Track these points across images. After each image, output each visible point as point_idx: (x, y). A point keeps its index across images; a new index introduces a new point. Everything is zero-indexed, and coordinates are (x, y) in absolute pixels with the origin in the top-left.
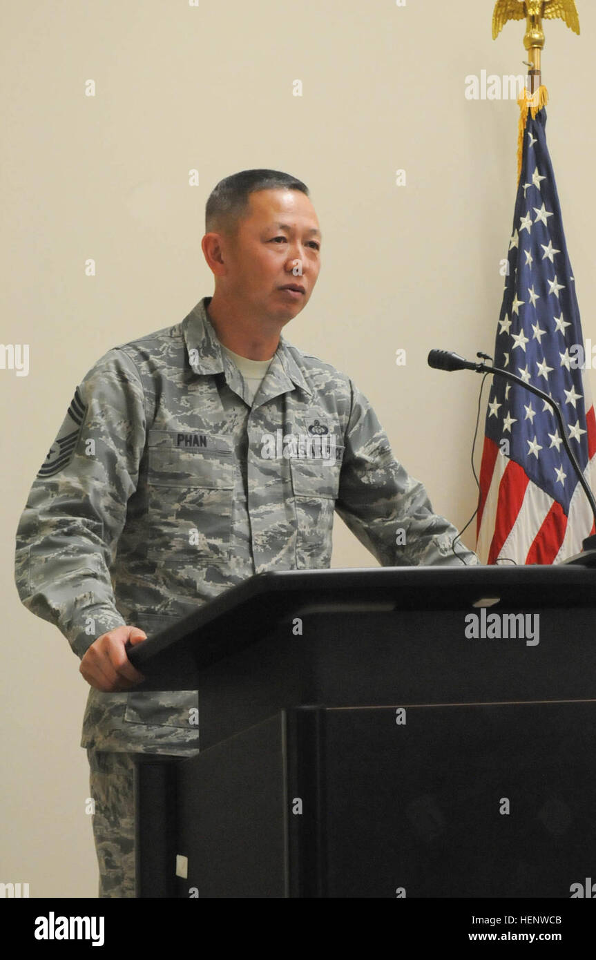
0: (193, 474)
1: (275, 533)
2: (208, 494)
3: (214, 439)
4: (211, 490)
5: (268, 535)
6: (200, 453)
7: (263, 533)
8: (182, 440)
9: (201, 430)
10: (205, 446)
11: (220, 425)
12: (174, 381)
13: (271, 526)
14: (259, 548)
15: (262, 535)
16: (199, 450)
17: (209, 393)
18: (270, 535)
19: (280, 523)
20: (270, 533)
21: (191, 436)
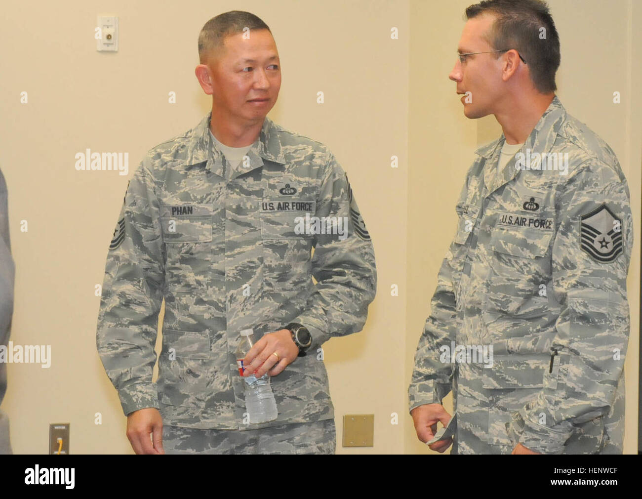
0: (184, 234)
1: (243, 267)
2: (195, 246)
3: (198, 208)
4: (196, 243)
5: (238, 269)
6: (187, 219)
7: (234, 268)
8: (175, 211)
9: (189, 202)
10: (191, 213)
11: (205, 197)
12: (178, 170)
13: (240, 263)
14: (231, 279)
15: (233, 270)
16: (187, 217)
17: (199, 175)
18: (240, 269)
19: (249, 260)
20: (240, 268)
21: (181, 208)
